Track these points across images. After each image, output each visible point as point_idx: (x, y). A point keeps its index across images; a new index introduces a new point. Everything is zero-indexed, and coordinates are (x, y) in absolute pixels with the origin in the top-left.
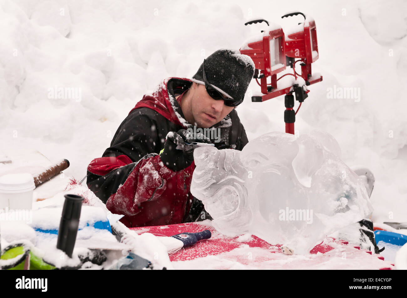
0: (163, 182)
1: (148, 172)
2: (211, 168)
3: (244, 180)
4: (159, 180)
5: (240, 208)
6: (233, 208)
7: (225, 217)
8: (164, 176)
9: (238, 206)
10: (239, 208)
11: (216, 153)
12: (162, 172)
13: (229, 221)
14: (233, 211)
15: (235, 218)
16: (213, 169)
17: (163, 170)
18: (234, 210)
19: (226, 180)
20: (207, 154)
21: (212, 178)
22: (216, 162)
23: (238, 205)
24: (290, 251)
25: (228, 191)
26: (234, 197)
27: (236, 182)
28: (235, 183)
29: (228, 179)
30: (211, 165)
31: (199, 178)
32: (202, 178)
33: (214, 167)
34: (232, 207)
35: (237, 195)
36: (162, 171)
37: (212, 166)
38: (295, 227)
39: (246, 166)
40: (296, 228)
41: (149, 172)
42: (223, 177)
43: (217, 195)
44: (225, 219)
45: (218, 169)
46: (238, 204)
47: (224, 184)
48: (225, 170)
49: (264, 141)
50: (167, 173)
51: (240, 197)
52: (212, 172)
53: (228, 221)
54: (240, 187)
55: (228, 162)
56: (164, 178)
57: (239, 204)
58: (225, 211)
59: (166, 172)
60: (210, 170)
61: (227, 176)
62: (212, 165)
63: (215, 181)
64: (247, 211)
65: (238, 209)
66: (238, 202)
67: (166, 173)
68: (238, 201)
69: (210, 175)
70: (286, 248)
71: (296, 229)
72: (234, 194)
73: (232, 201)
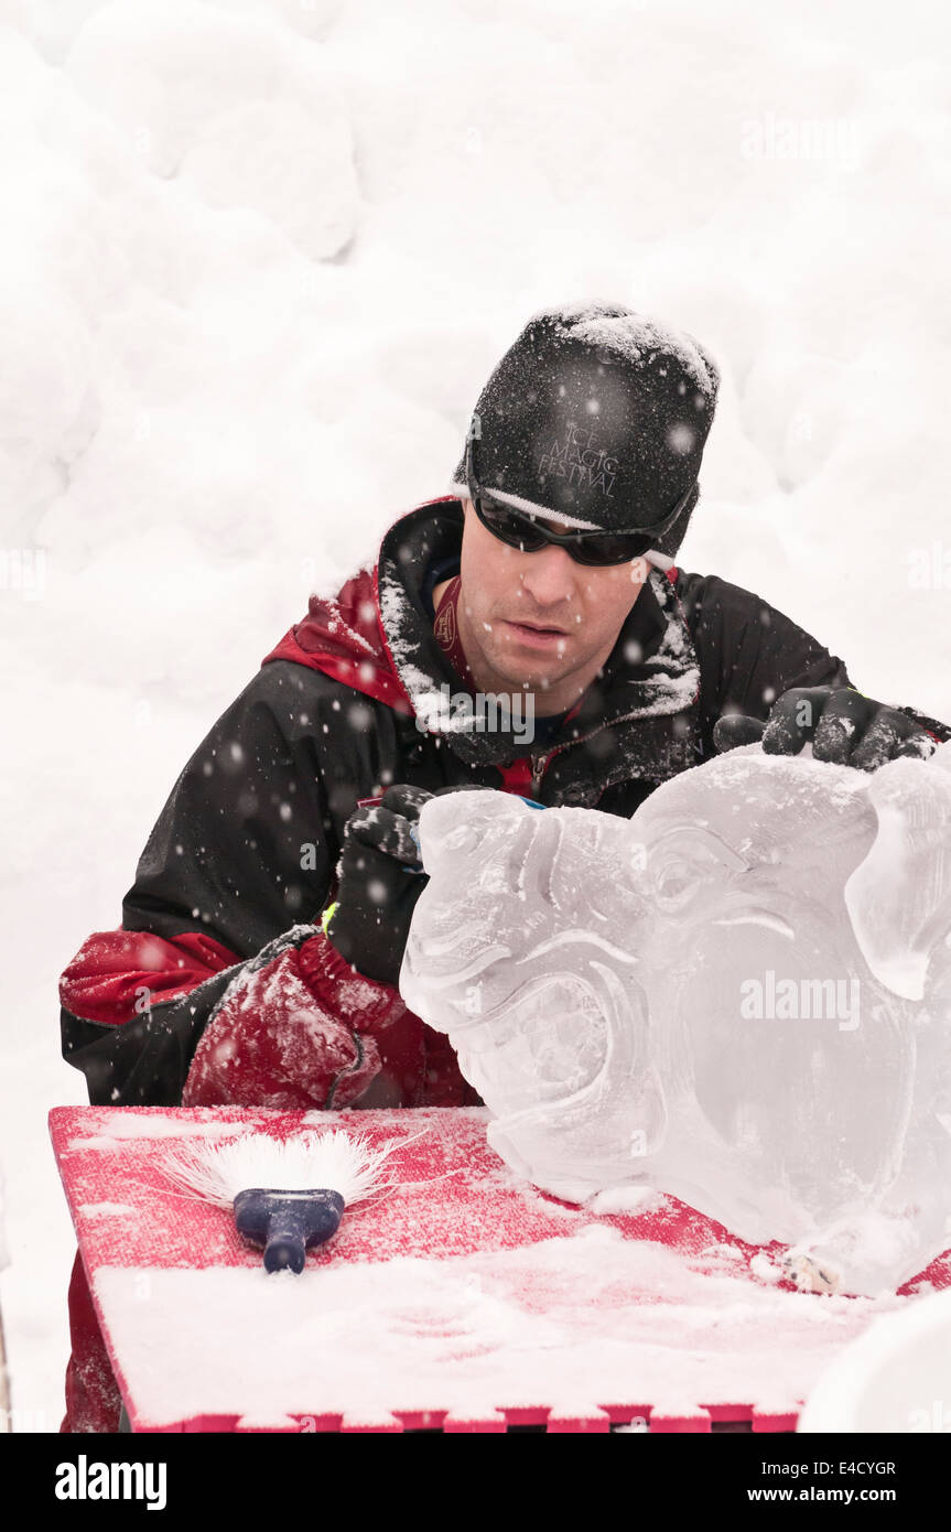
0: (360, 1048)
1: (286, 1018)
2: (493, 891)
3: (633, 953)
4: (339, 1044)
5: (611, 1076)
6: (583, 1073)
7: (542, 1114)
8: (361, 1022)
9: (606, 1066)
10: (610, 1072)
11: (517, 826)
12: (349, 1007)
13: (564, 1129)
14: (580, 1088)
15: (588, 1117)
16: (500, 897)
17: (350, 995)
18: (587, 1084)
19: (555, 950)
20: (476, 829)
21: (493, 935)
22: (514, 865)
23: (604, 1062)
24: (822, 1275)
25: (563, 997)
26: (588, 1022)
27: (598, 960)
28: (594, 964)
29: (565, 945)
30: (492, 879)
31: (438, 932)
32: (452, 935)
33: (505, 890)
34: (577, 1068)
35: (603, 1019)
36: (351, 1001)
37: (499, 883)
38: (848, 1171)
39: (646, 892)
40: (854, 1175)
41: (293, 1019)
42: (542, 935)
43: (513, 1011)
44: (543, 1118)
45: (522, 895)
46: (605, 1055)
47: (543, 966)
48: (552, 904)
49: (726, 782)
50: (373, 1006)
51: (615, 1026)
52: (496, 909)
53: (558, 1129)
54: (612, 982)
55: (569, 869)
56: (362, 1031)
57: (608, 1059)
58: (547, 1085)
59: (367, 1002)
60: (487, 901)
61: (560, 930)
62: (494, 881)
63: (506, 952)
64: (642, 1092)
65: (602, 1080)
66: (607, 1046)
67: (369, 1006)
68: (604, 1046)
69: (486, 925)
70: (805, 1262)
71: (855, 1180)
72: (588, 1013)
73: (578, 1044)
